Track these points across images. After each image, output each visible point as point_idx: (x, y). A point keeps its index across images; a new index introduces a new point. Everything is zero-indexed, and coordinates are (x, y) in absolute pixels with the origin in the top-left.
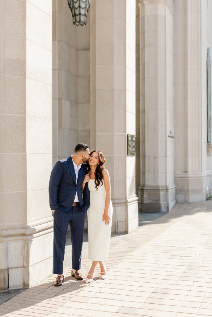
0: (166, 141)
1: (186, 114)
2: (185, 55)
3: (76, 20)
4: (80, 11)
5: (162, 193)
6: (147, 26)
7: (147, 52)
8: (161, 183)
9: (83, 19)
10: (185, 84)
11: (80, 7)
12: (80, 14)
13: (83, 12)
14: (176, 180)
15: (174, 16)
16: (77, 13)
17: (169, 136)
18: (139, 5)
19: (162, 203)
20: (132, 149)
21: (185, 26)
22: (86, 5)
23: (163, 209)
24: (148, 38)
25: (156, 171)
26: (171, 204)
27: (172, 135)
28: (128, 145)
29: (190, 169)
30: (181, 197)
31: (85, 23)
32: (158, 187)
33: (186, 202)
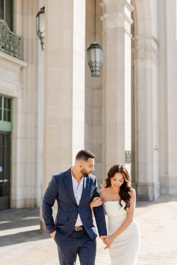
0: (152, 153)
1: (166, 133)
2: (166, 93)
3: (93, 74)
4: (96, 68)
5: (150, 188)
6: (140, 75)
7: (140, 94)
8: (149, 181)
9: (98, 73)
10: (166, 113)
11: (96, 66)
12: (96, 70)
13: (98, 69)
14: (160, 179)
15: (159, 67)
16: (94, 69)
17: (155, 149)
18: (135, 61)
19: (150, 194)
20: (129, 159)
21: (166, 74)
22: (100, 65)
23: (151, 199)
24: (140, 84)
25: (146, 173)
26: (157, 195)
27: (157, 148)
28: (126, 157)
29: (170, 171)
30: (164, 191)
31: (99, 76)
32: (147, 183)
33: (167, 194)
